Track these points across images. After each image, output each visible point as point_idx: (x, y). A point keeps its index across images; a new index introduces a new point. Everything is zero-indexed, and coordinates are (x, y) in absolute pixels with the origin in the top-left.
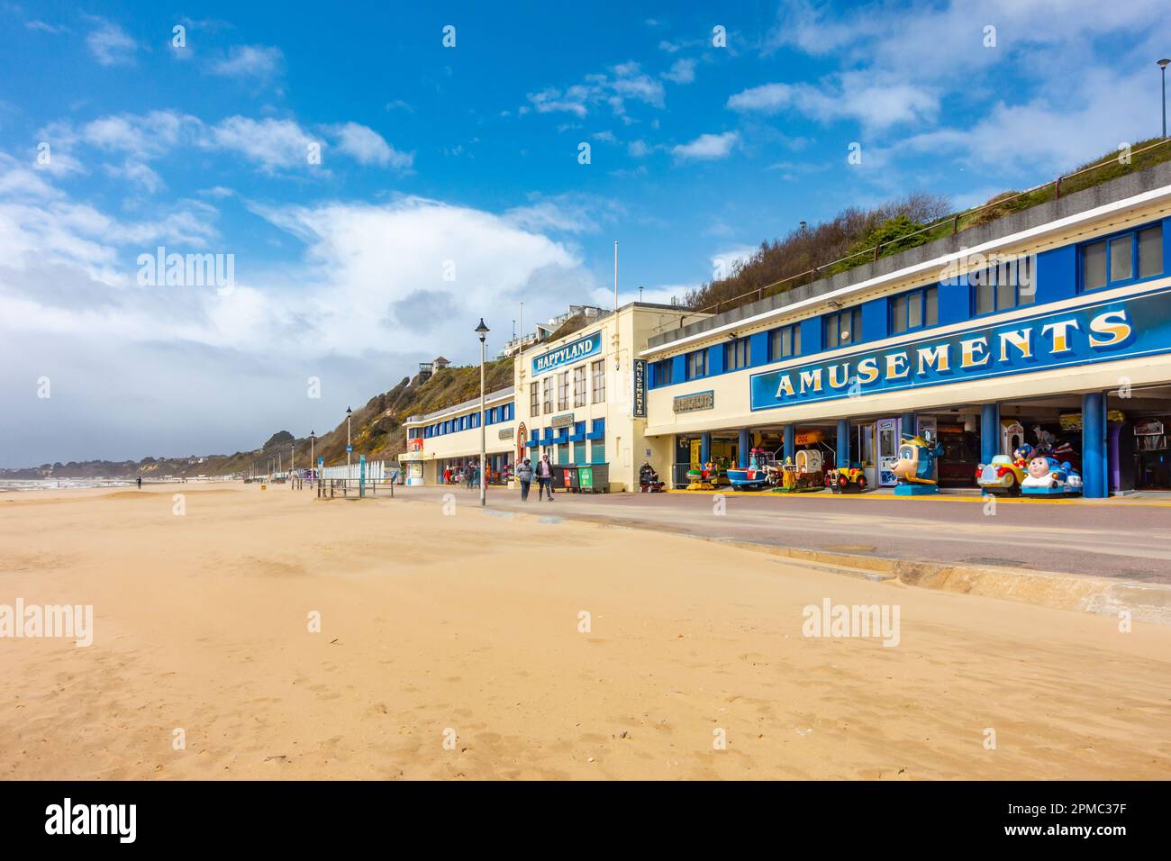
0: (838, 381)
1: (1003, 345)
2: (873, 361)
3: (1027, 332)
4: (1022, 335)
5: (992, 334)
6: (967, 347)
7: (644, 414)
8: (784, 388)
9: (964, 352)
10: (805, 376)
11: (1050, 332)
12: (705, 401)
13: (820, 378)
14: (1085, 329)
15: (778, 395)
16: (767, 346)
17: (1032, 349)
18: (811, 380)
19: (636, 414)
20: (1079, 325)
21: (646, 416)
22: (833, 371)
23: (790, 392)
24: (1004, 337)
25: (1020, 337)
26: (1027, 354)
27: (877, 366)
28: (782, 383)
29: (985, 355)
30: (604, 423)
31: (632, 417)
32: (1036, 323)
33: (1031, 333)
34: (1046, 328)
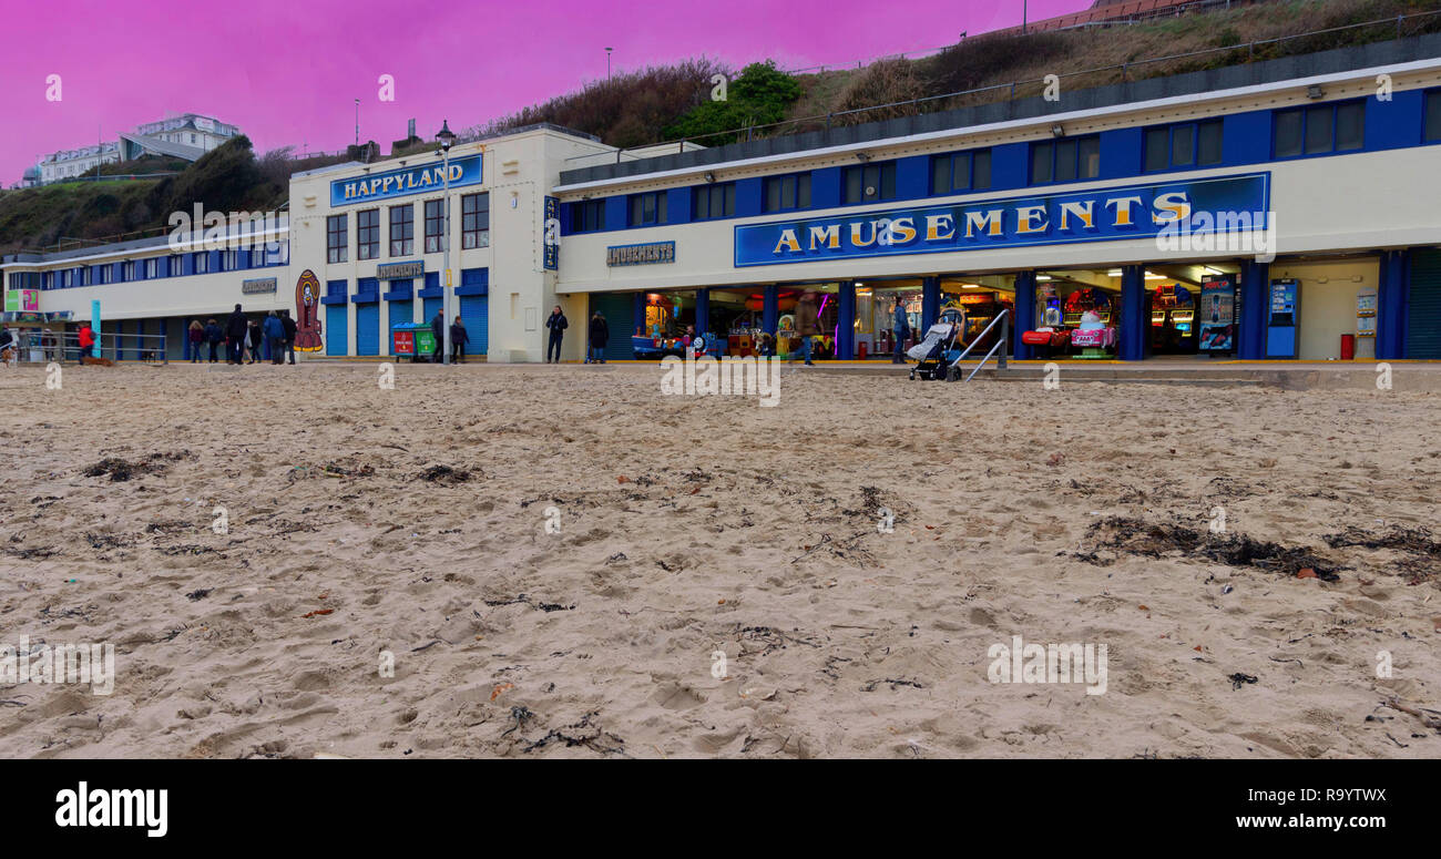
1: (1064, 214)
2: (910, 220)
3: (1090, 204)
4: (1085, 207)
5: (1052, 203)
6: (1024, 214)
7: (555, 267)
8: (785, 242)
9: (1020, 218)
10: (817, 231)
11: (1114, 206)
12: (665, 253)
13: (837, 234)
15: (778, 250)
16: (763, 194)
17: (1095, 221)
18: (825, 236)
19: (546, 265)
20: (1142, 201)
21: (557, 269)
22: (856, 228)
23: (795, 247)
24: (1065, 207)
25: (1082, 209)
26: (1089, 224)
27: (915, 226)
28: (783, 237)
29: (1043, 222)
30: (487, 274)
31: (542, 269)
32: (1099, 197)
33: (1094, 204)
34: (1110, 202)
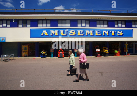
0: (63, 33)
2: (74, 31)
8: (44, 33)
13: (57, 32)
14: (116, 32)
18: (54, 32)
